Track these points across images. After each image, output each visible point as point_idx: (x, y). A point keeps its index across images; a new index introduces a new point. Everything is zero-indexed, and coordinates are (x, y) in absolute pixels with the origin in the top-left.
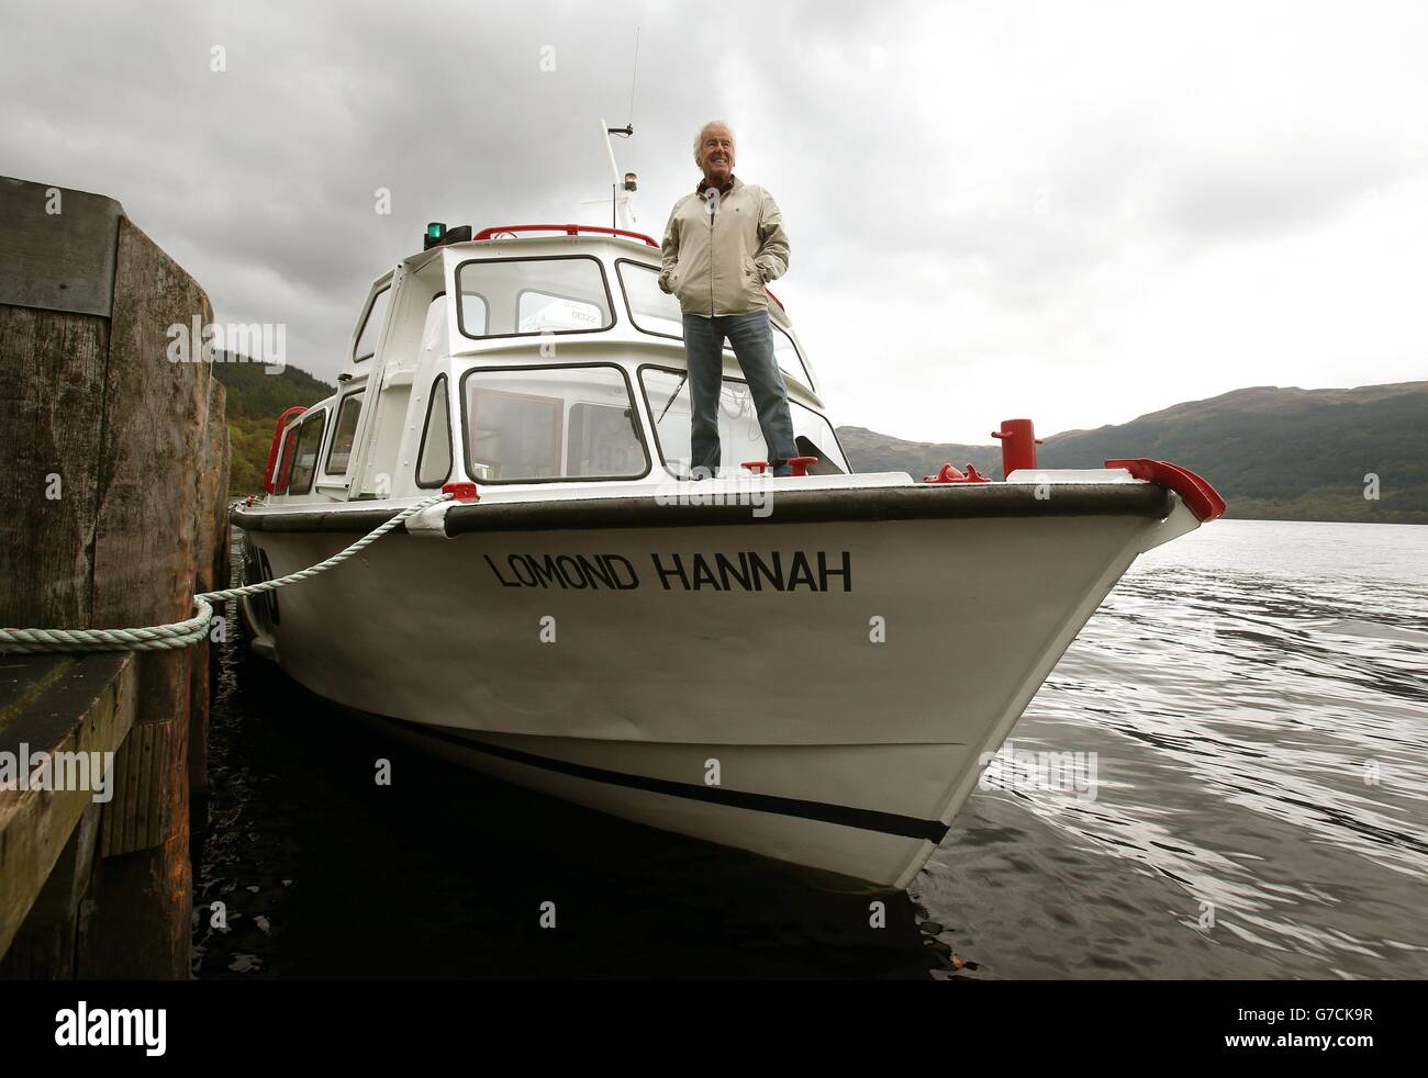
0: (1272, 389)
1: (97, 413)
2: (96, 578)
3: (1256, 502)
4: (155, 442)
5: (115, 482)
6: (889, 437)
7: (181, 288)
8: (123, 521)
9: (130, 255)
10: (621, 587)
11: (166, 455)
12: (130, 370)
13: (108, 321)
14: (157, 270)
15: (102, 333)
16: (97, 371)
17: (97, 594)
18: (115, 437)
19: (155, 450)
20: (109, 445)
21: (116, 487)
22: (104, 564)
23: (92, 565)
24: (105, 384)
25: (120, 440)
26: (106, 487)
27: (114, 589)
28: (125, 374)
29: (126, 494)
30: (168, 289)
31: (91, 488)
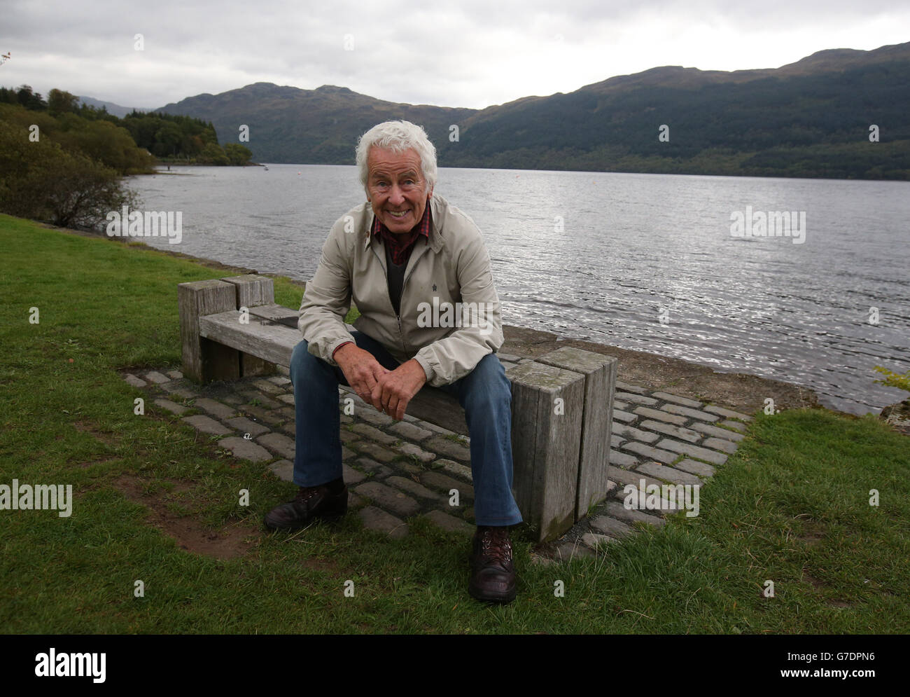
0: (680, 68)
3: (666, 160)
6: (370, 98)
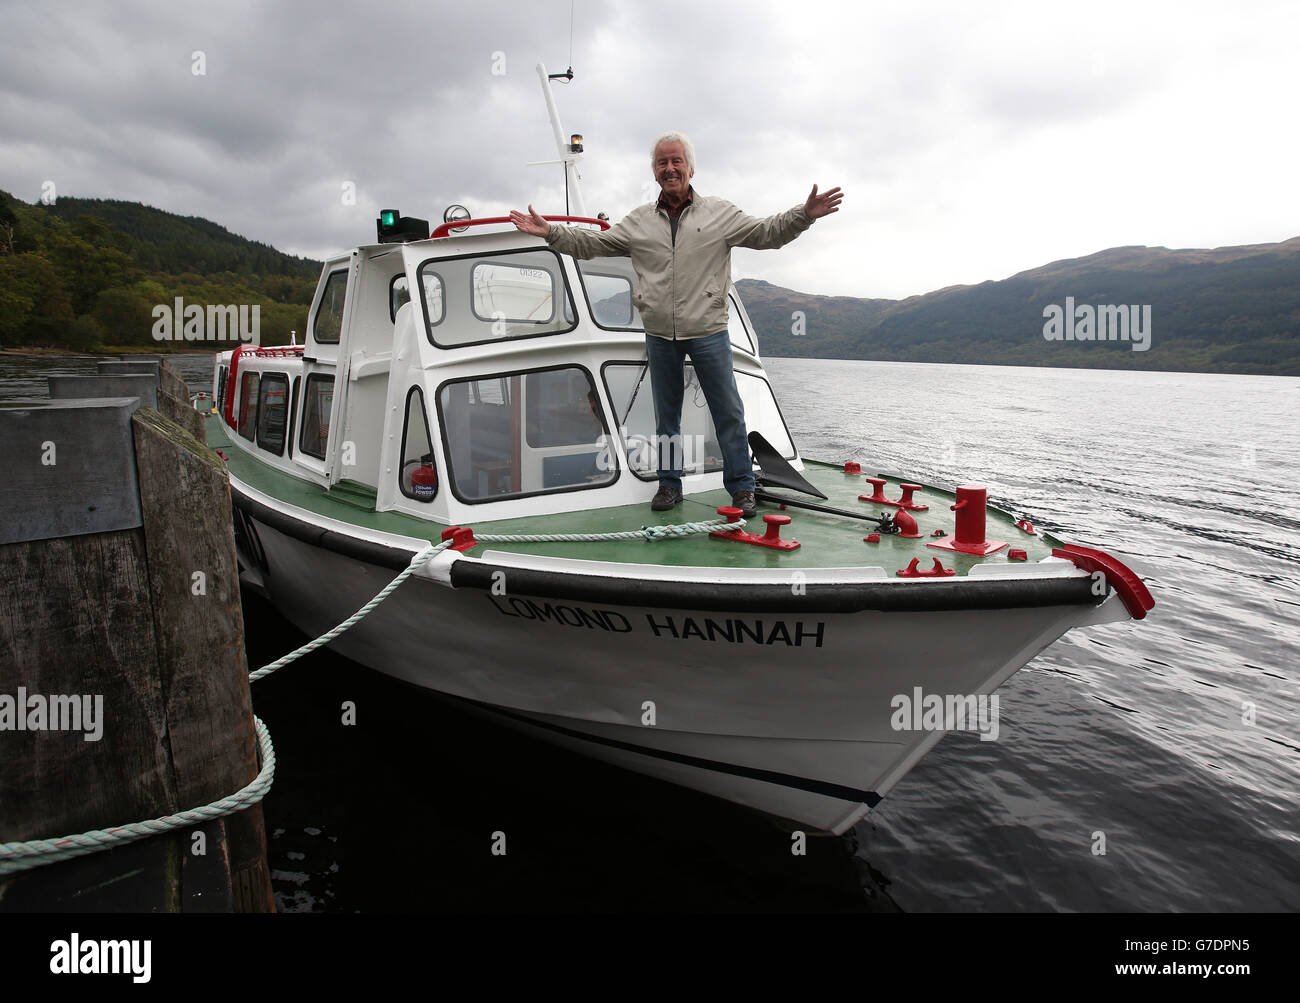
0: (1142, 248)
1: (148, 620)
2: (175, 762)
4: (206, 632)
5: (176, 678)
7: (205, 481)
8: (190, 708)
9: (149, 460)
10: (614, 629)
11: (218, 642)
12: (171, 572)
13: (141, 531)
14: (178, 468)
15: (137, 543)
16: (141, 580)
17: (179, 775)
18: (169, 637)
19: (207, 639)
20: (165, 646)
21: (178, 682)
22: (181, 750)
23: (170, 752)
24: (150, 593)
25: (174, 639)
26: (169, 684)
27: (193, 767)
28: (167, 577)
29: (188, 685)
30: (193, 486)
31: (156, 688)
